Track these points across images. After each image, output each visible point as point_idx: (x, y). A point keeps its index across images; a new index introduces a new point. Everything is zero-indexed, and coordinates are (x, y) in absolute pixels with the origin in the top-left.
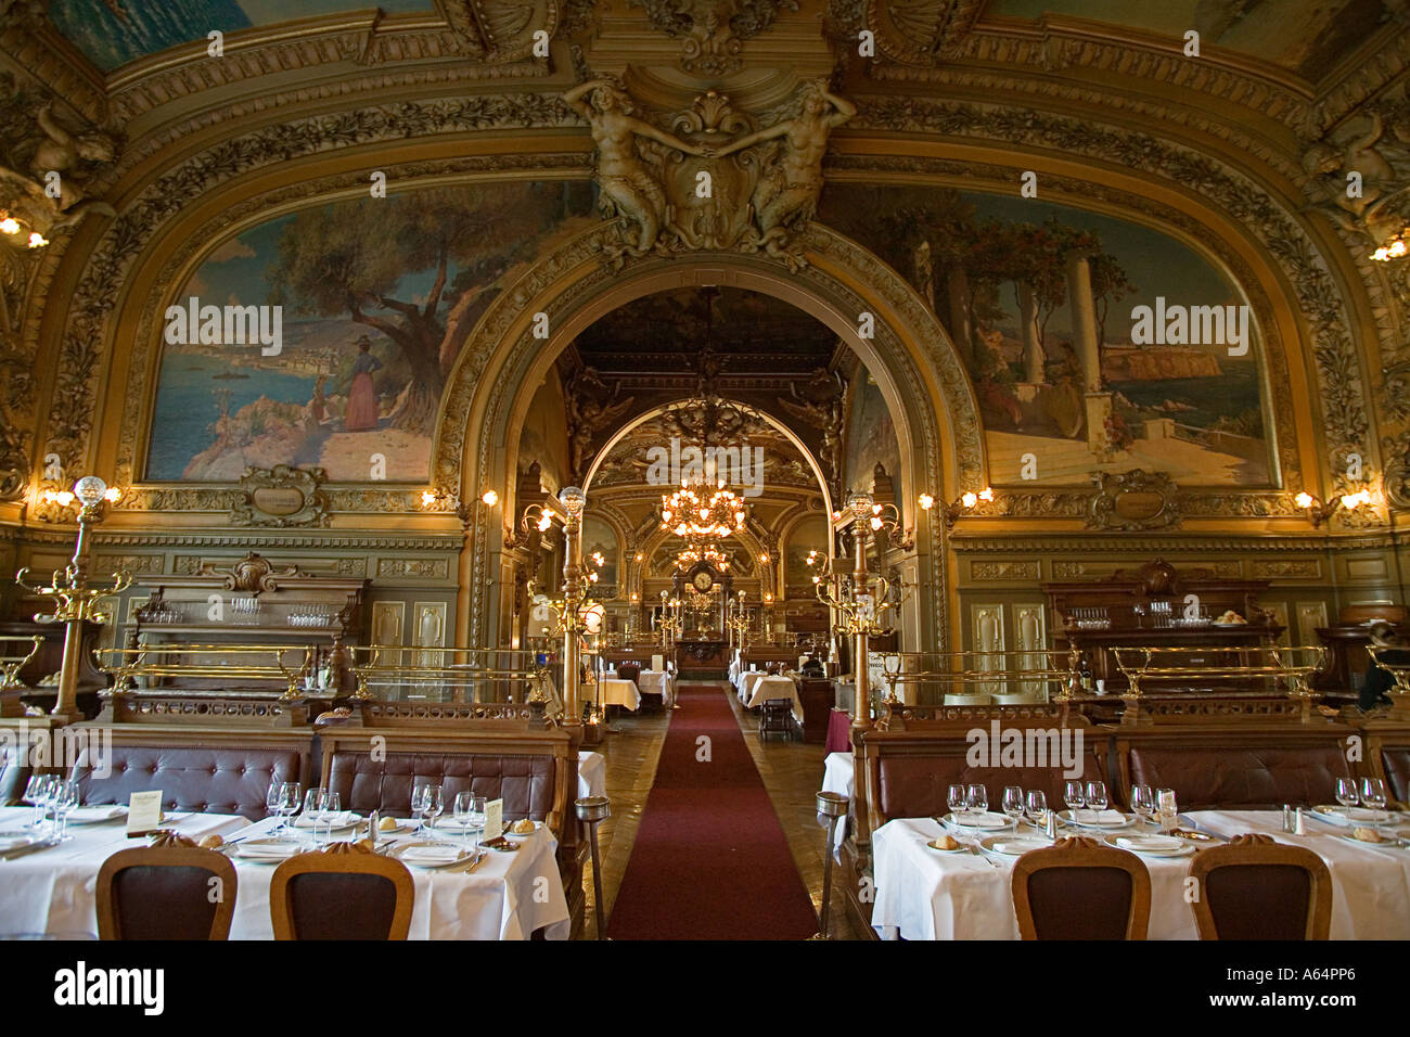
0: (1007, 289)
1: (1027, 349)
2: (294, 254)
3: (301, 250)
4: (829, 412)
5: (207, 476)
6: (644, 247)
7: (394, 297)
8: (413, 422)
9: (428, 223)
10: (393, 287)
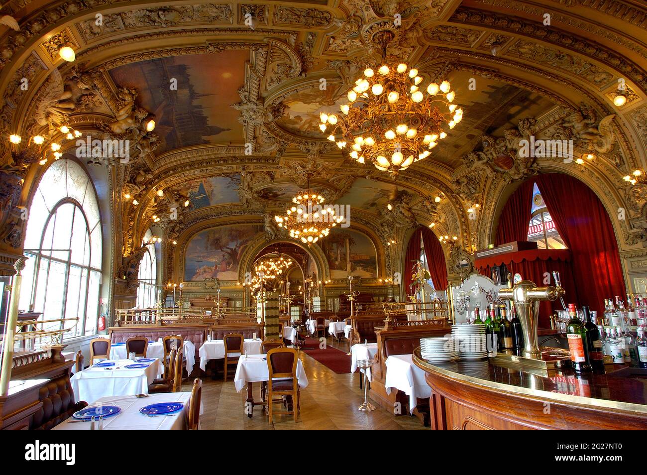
0: (335, 245)
1: (338, 255)
2: (209, 238)
3: (210, 237)
4: (304, 256)
5: (196, 280)
6: (273, 238)
7: (228, 247)
8: (234, 270)
9: (234, 233)
10: (228, 245)
